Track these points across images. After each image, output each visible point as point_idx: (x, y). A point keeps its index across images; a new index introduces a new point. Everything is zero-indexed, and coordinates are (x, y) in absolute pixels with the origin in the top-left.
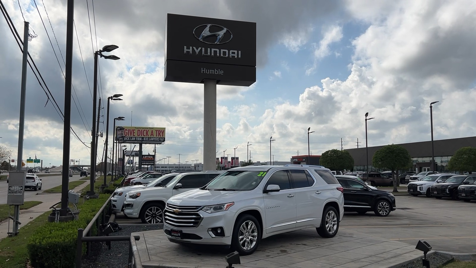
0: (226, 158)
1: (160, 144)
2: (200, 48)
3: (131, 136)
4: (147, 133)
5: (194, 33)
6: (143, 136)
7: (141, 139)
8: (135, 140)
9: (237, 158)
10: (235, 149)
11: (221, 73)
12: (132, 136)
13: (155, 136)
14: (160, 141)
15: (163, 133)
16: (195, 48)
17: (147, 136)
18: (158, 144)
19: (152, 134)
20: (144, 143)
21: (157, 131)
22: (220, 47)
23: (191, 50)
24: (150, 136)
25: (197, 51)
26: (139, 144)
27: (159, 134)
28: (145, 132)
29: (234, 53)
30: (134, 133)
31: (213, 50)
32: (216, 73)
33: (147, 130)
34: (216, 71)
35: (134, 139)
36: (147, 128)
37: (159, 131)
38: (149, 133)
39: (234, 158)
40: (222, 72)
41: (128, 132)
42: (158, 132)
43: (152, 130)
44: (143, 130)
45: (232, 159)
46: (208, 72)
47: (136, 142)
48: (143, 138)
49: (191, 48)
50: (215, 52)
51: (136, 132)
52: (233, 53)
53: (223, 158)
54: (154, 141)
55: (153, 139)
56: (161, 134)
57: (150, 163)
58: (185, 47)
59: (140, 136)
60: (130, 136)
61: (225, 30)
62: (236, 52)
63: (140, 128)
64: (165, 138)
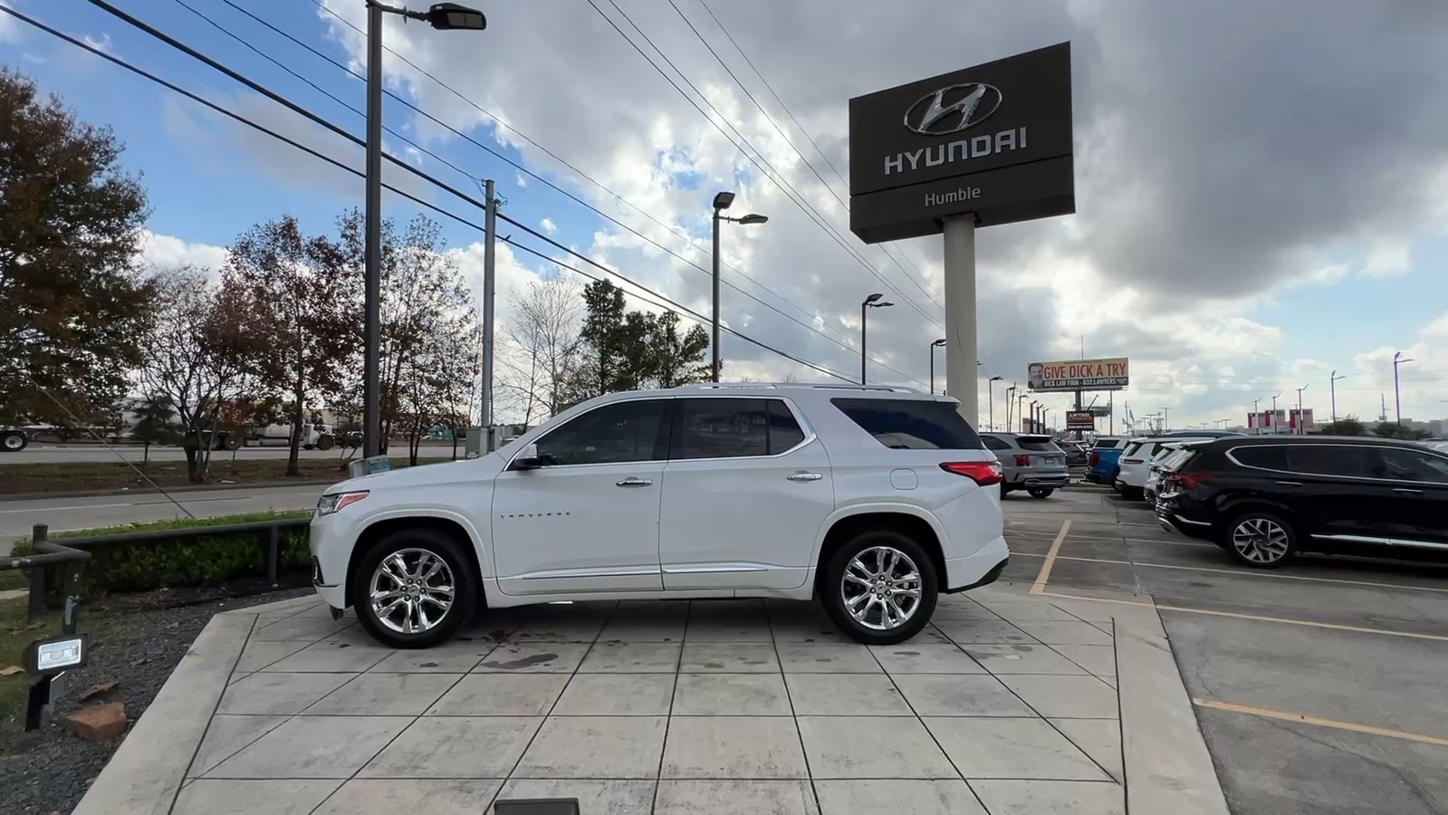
0: (1281, 413)
1: (1120, 389)
2: (920, 152)
3: (1057, 377)
4: (1089, 370)
5: (906, 124)
6: (1081, 377)
7: (1077, 383)
8: (1067, 386)
9: (1308, 413)
10: (1300, 390)
11: (974, 196)
12: (1060, 378)
13: (1106, 375)
14: (1118, 384)
15: (1123, 369)
16: (908, 155)
17: (1090, 377)
18: (1114, 389)
19: (1100, 372)
20: (1084, 390)
21: (1109, 365)
22: (967, 134)
23: (899, 164)
24: (1095, 377)
25: (914, 161)
26: (1074, 393)
27: (1115, 370)
28: (1085, 370)
29: (1007, 137)
30: (1062, 372)
31: (951, 146)
32: (962, 197)
33: (1090, 365)
34: (962, 194)
35: (1064, 384)
36: (1089, 362)
37: (1114, 365)
38: (1094, 371)
39: (1298, 412)
40: (975, 193)
41: (1050, 371)
42: (1111, 367)
43: (1100, 366)
44: (1080, 365)
45: (1294, 414)
46: (940, 201)
47: (1068, 388)
48: (1081, 381)
49: (900, 156)
50: (958, 150)
51: (1067, 370)
52: (1003, 138)
53: (1272, 412)
54: (1104, 385)
55: (1102, 382)
56: (1119, 370)
57: (1085, 427)
58: (887, 158)
59: (1076, 378)
60: (1055, 378)
61: (981, 91)
62: (1012, 133)
63: (1074, 362)
64: (1127, 378)
